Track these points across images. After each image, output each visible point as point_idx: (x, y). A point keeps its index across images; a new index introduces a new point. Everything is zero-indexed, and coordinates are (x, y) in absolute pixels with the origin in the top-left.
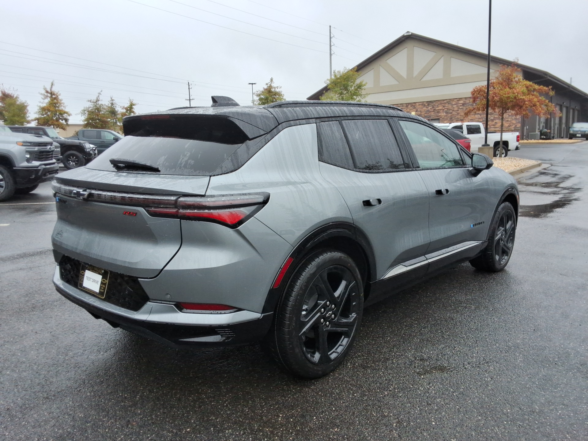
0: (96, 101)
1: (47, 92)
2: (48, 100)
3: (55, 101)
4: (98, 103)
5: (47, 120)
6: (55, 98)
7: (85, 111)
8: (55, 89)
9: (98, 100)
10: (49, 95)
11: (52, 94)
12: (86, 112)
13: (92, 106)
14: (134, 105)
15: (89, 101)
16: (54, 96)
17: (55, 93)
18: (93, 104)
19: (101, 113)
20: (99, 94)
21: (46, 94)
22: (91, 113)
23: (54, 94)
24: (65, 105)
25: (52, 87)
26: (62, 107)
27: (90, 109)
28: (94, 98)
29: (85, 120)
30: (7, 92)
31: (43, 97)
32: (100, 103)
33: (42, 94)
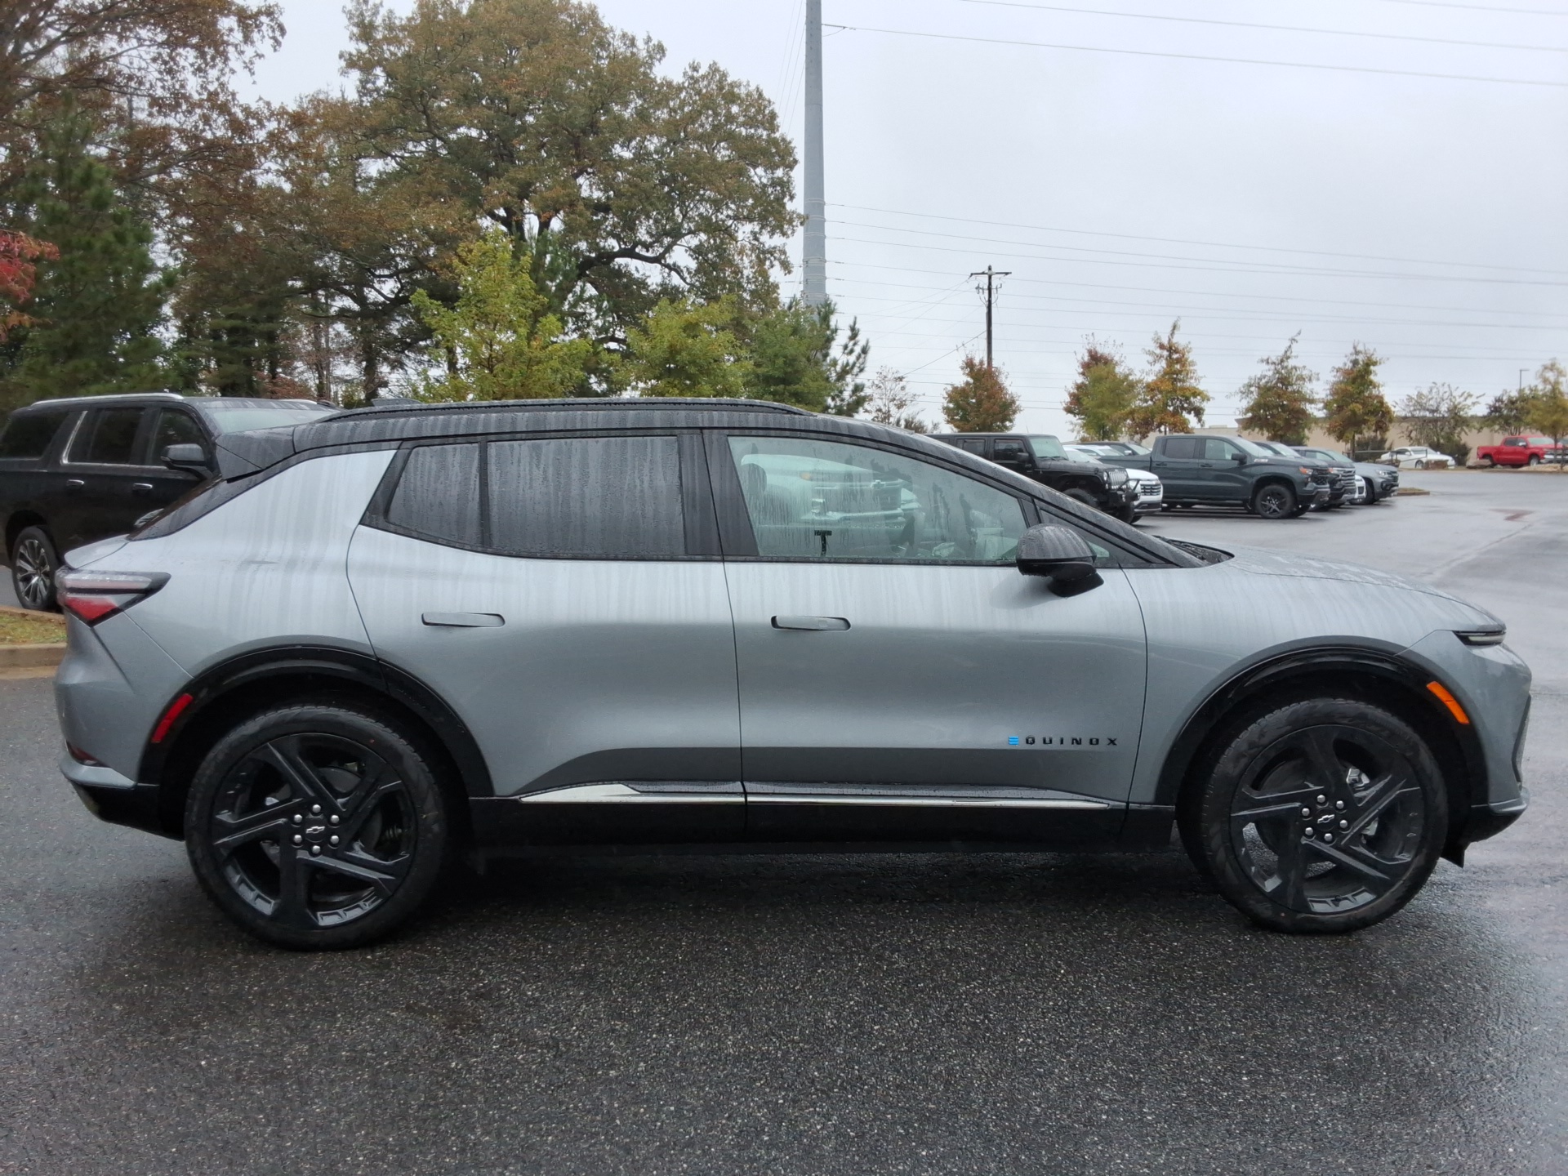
0: (1282, 361)
1: (1162, 347)
2: (1162, 365)
3: (1178, 367)
4: (1285, 364)
5: (1152, 412)
6: (1178, 361)
7: (1251, 386)
8: (1180, 340)
9: (1286, 357)
10: (1165, 353)
11: (1172, 349)
12: (1253, 389)
13: (1270, 373)
14: (1375, 364)
15: (1262, 361)
16: (1175, 356)
17: (1180, 348)
18: (1273, 367)
19: (1290, 389)
20: (1293, 340)
21: (1158, 351)
22: (1265, 390)
23: (1176, 351)
24: (1200, 373)
25: (1172, 333)
26: (1192, 381)
27: (1264, 381)
28: (1276, 353)
29: (1248, 410)
30: (1102, 350)
31: (1151, 359)
32: (1291, 363)
33: (1150, 353)
